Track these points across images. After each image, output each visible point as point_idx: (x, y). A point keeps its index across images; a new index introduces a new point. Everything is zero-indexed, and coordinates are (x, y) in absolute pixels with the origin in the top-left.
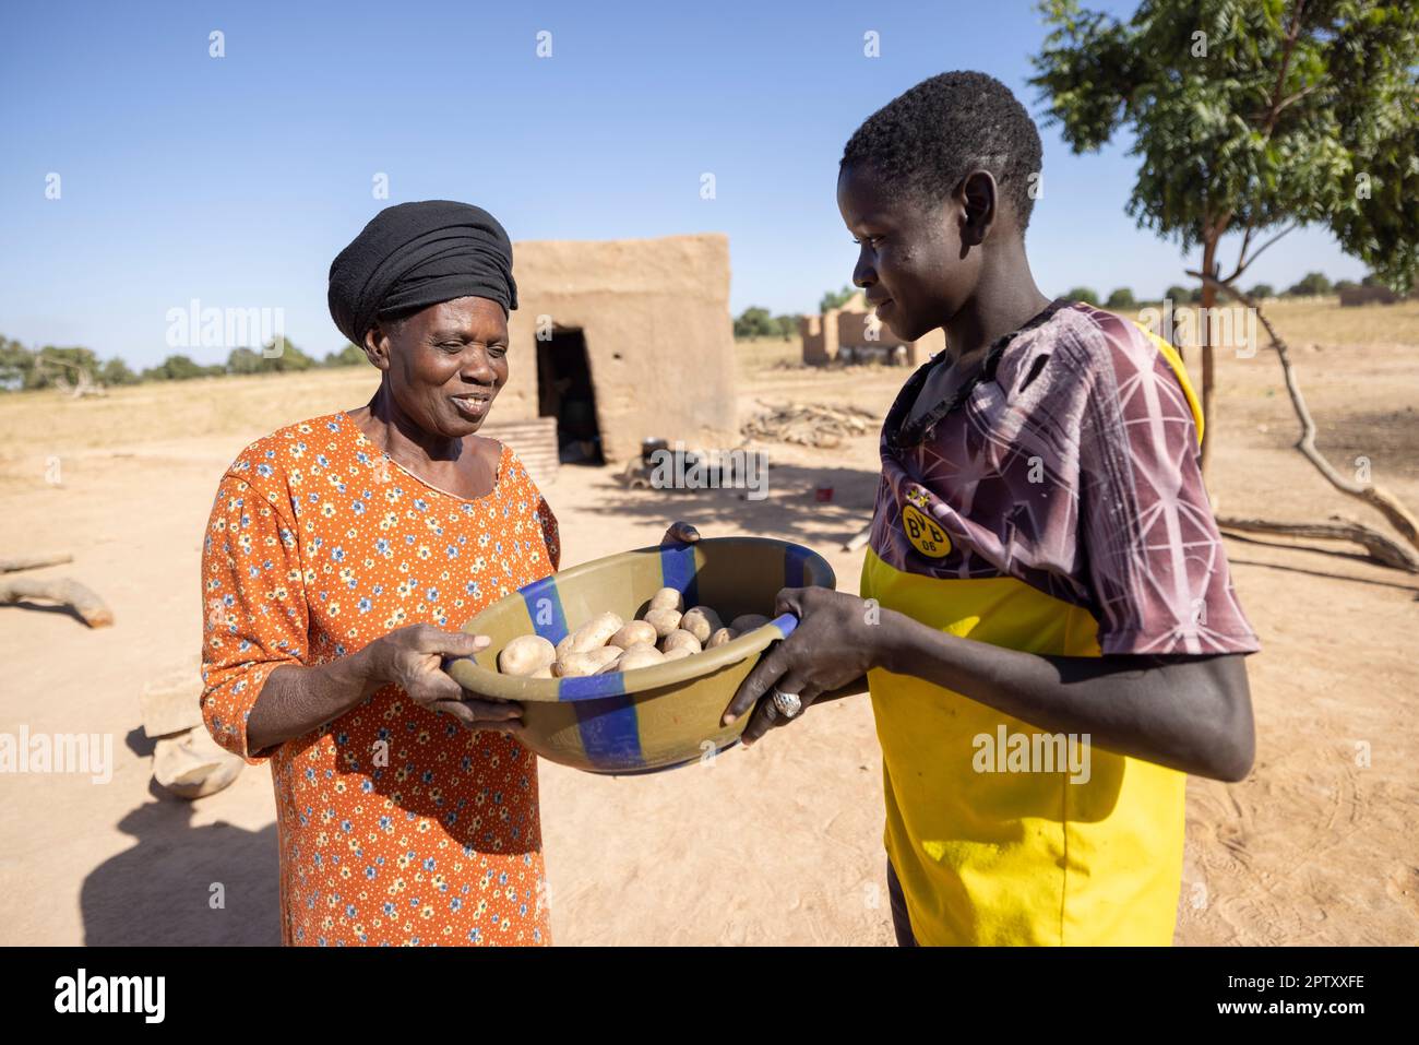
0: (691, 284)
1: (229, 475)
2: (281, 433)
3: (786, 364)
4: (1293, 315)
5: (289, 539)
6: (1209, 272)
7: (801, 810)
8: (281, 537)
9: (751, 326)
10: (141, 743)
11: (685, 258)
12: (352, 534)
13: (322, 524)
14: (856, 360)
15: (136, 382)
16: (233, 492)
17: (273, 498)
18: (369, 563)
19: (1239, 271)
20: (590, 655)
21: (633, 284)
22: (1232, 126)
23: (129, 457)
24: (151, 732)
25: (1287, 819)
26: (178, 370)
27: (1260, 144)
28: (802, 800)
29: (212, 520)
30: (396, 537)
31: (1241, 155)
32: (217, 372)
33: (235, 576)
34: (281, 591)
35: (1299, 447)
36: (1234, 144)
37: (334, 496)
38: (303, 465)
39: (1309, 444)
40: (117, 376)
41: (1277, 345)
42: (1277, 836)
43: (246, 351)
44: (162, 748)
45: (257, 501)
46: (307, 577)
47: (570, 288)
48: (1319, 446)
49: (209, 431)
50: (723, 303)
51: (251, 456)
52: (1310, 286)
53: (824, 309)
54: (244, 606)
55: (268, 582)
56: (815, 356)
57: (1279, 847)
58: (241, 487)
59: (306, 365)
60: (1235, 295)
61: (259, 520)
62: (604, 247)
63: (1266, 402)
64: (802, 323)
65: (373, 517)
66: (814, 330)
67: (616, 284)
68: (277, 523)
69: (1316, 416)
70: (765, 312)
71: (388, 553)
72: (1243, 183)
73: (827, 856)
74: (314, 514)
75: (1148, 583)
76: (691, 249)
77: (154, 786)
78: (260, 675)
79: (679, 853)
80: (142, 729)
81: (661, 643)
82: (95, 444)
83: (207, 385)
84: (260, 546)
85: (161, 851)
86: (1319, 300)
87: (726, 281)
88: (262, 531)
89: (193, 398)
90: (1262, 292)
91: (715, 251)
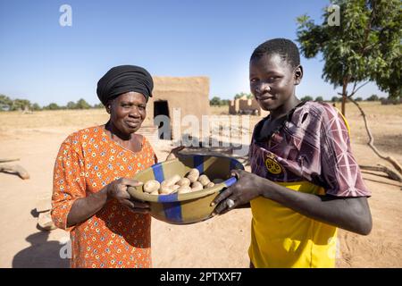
0: (198, 90)
1: (64, 143)
2: (80, 131)
3: (223, 113)
4: (368, 106)
5: (81, 163)
6: (344, 94)
7: (223, 242)
8: (79, 162)
9: (215, 102)
10: (35, 213)
11: (197, 83)
12: (101, 162)
13: (92, 159)
14: (244, 113)
15: (41, 110)
16: (65, 148)
17: (77, 150)
18: (106, 171)
19: (353, 94)
20: (170, 187)
21: (183, 89)
22: (351, 53)
23: (37, 131)
24: (38, 210)
25: (363, 252)
26: (53, 107)
27: (358, 58)
28: (223, 239)
29: (58, 156)
30: (114, 163)
31: (353, 61)
32: (64, 108)
33: (64, 174)
34: (78, 179)
35: (369, 144)
36: (351, 58)
37: (95, 150)
38: (87, 141)
39: (372, 144)
40: (36, 108)
41: (363, 114)
42: (360, 257)
43: (72, 103)
44: (41, 215)
45: (72, 151)
46: (86, 175)
47: (164, 89)
48: (374, 144)
49: (60, 125)
50: (207, 96)
51: (71, 138)
52: (373, 99)
53: (235, 98)
54: (67, 183)
55: (75, 176)
56: (232, 112)
57: (360, 260)
58: (68, 147)
59: (89, 107)
60: (351, 100)
61: (73, 157)
62: (175, 78)
63: (359, 131)
64: (229, 102)
65: (107, 157)
66: (232, 104)
67: (178, 89)
68: (78, 158)
69: (374, 136)
70: (218, 99)
71: (111, 168)
72: (354, 69)
73: (229, 256)
74: (89, 155)
75: (341, 176)
76: (199, 80)
77: (38, 227)
78: (70, 203)
79: (187, 253)
80: (35, 209)
81: (191, 185)
82: (28, 127)
83: (61, 111)
84: (72, 165)
85: (38, 245)
86: (376, 103)
87: (208, 89)
88: (73, 160)
89: (56, 115)
90: (359, 99)
91: (205, 81)
